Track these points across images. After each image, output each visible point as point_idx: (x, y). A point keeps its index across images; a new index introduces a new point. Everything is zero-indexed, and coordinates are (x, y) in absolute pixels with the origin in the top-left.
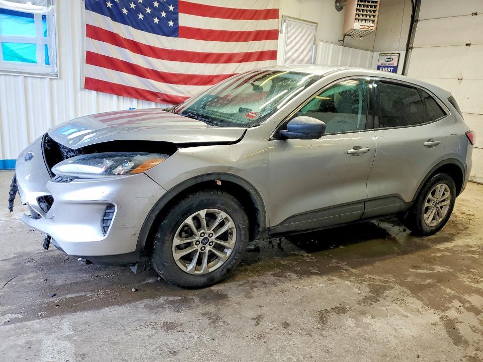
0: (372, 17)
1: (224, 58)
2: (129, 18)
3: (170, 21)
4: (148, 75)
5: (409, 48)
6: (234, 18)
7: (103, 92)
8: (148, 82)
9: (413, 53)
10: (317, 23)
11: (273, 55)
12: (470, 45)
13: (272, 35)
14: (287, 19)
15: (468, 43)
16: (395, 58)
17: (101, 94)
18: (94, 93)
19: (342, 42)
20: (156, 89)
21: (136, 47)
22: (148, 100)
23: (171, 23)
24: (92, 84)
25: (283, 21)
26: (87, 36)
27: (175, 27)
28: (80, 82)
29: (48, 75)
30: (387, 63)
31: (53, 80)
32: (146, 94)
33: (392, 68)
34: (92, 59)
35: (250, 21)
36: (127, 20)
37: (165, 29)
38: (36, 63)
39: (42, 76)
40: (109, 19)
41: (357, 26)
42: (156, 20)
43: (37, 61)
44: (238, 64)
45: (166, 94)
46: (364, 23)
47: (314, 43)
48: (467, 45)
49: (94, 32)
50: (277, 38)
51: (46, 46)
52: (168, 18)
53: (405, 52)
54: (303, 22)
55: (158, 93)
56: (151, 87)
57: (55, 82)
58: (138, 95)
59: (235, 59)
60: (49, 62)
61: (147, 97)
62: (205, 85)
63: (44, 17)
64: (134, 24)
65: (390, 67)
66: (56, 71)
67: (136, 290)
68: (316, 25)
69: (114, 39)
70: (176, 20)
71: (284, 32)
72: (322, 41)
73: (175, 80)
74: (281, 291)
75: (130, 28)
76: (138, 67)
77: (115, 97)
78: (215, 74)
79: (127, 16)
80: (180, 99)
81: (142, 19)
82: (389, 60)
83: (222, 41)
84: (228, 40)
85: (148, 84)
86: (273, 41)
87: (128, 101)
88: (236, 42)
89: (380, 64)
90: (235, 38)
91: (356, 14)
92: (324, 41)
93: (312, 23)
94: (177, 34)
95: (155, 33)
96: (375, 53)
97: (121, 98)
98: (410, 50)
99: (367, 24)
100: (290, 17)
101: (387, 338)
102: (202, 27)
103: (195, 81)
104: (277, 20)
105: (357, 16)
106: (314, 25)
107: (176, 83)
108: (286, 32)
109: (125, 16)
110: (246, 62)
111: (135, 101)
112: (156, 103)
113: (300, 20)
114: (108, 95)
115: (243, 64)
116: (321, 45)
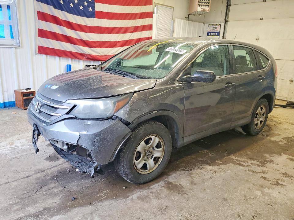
0: (207, 4)
1: (123, 30)
2: (64, 6)
3: (90, 8)
4: (78, 43)
5: (226, 21)
6: (127, 5)
7: (50, 55)
8: (79, 48)
9: (229, 24)
10: (173, 7)
11: (150, 27)
12: (262, 19)
13: (149, 15)
14: (157, 5)
15: (261, 18)
16: (218, 27)
17: (48, 56)
18: (44, 56)
19: (188, 18)
20: (83, 51)
21: (70, 25)
22: (78, 59)
23: (90, 9)
24: (42, 50)
25: (155, 6)
26: (38, 19)
27: (93, 11)
28: (35, 49)
29: (13, 45)
30: (213, 30)
31: (17, 49)
32: (77, 55)
33: (217, 33)
34: (42, 33)
35: (137, 7)
36: (64, 8)
37: (87, 13)
38: (4, 38)
39: (10, 46)
40: (52, 7)
41: (199, 9)
42: (81, 8)
43: (5, 36)
44: (131, 33)
45: (89, 55)
46: (203, 7)
47: (172, 19)
48: (260, 19)
49: (42, 16)
50: (152, 17)
51: (11, 26)
52: (88, 6)
53: (224, 24)
54: (166, 7)
55: (84, 54)
56: (79, 50)
57: (18, 50)
58: (72, 56)
59: (129, 31)
60: (13, 37)
61: (78, 57)
62: (112, 47)
63: (8, 7)
64: (68, 10)
65: (215, 32)
66: (18, 42)
67: (126, 188)
68: (173, 8)
69: (56, 20)
70: (93, 7)
71: (155, 13)
72: (177, 18)
73: (94, 45)
74: (209, 178)
75: (66, 13)
76: (71, 38)
77: (57, 58)
78: (118, 40)
79: (63, 5)
80: (98, 57)
81: (73, 7)
82: (215, 28)
83: (121, 19)
84: (124, 19)
85: (78, 49)
86: (150, 19)
87: (66, 61)
88: (129, 20)
89: (209, 31)
90: (128, 18)
91: (199, 2)
92: (178, 18)
93: (171, 7)
94: (94, 16)
95: (81, 16)
96: (205, 24)
97: (61, 58)
98: (227, 23)
99: (205, 7)
100: (158, 4)
101: (284, 200)
102: (109, 11)
103: (106, 45)
104: (152, 5)
105: (199, 3)
106: (172, 8)
107: (95, 47)
108: (157, 13)
109: (62, 5)
110: (135, 32)
111: (70, 60)
112: (83, 61)
113: (164, 5)
114: (53, 57)
115: (133, 33)
116: (177, 20)
